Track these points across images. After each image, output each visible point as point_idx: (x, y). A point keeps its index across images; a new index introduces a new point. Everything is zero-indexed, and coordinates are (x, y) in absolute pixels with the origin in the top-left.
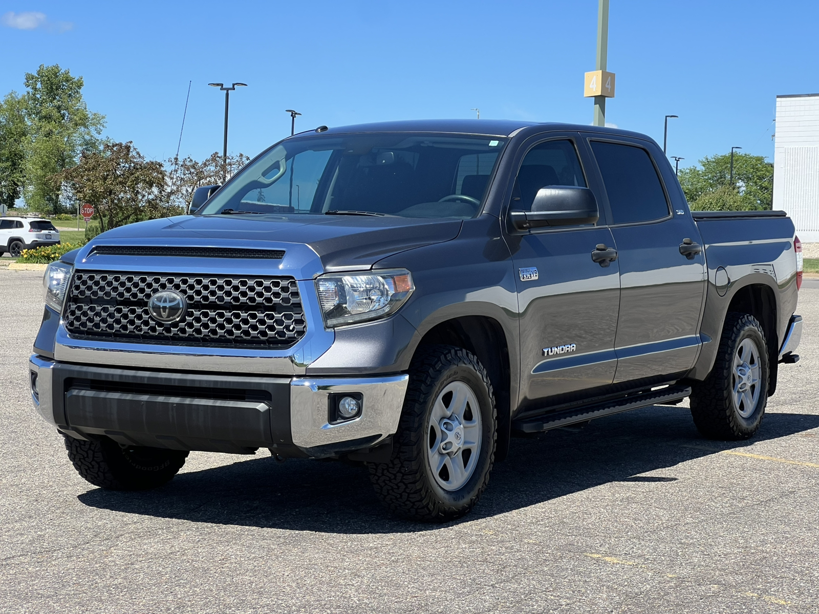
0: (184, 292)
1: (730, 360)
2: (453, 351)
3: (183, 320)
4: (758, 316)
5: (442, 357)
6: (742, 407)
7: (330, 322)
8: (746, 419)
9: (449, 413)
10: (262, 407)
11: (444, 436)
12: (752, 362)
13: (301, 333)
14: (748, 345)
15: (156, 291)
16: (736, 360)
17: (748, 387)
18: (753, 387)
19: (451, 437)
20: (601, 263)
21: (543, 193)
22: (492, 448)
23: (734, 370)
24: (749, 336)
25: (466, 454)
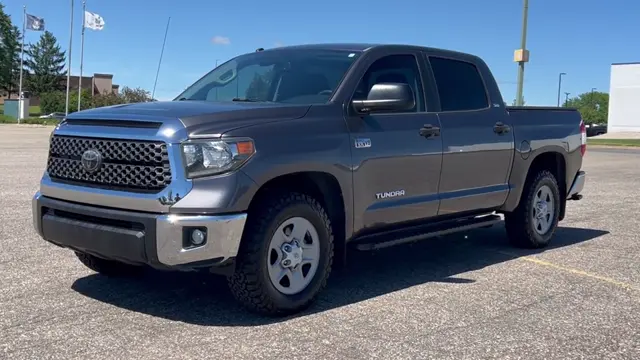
0: (101, 150)
1: (531, 199)
2: (293, 197)
3: (99, 171)
4: (554, 172)
5: (282, 200)
6: (540, 228)
7: (191, 175)
8: (542, 235)
9: (289, 239)
10: (140, 234)
11: (284, 256)
12: (548, 200)
13: (169, 182)
14: (545, 190)
15: (87, 149)
16: (536, 199)
17: (544, 216)
18: (548, 215)
19: (290, 256)
20: (427, 136)
21: (377, 87)
22: (329, 262)
23: (534, 205)
24: (546, 184)
25: (306, 268)
